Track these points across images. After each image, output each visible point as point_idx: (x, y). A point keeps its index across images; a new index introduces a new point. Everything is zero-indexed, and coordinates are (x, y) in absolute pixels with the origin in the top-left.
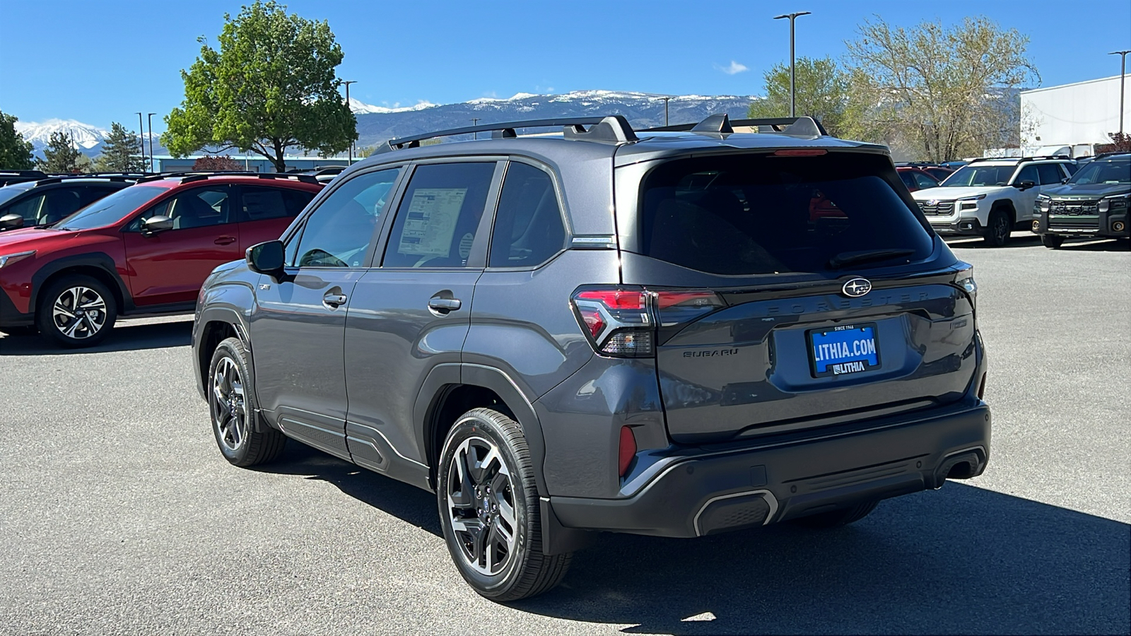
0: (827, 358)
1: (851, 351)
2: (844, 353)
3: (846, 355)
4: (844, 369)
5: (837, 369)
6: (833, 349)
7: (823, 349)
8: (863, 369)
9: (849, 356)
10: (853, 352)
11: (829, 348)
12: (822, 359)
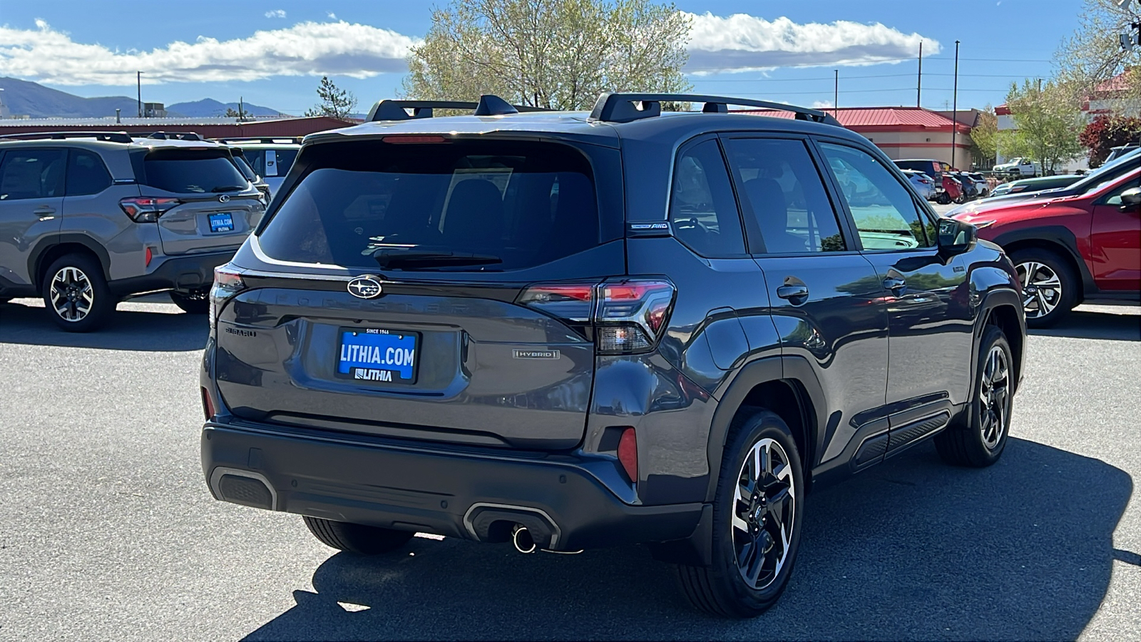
0: (354, 360)
1: (383, 357)
2: (374, 359)
3: (376, 362)
4: (367, 375)
5: (360, 373)
6: (363, 351)
7: (353, 350)
8: (390, 380)
9: (379, 362)
10: (385, 360)
11: (358, 350)
12: (349, 360)
